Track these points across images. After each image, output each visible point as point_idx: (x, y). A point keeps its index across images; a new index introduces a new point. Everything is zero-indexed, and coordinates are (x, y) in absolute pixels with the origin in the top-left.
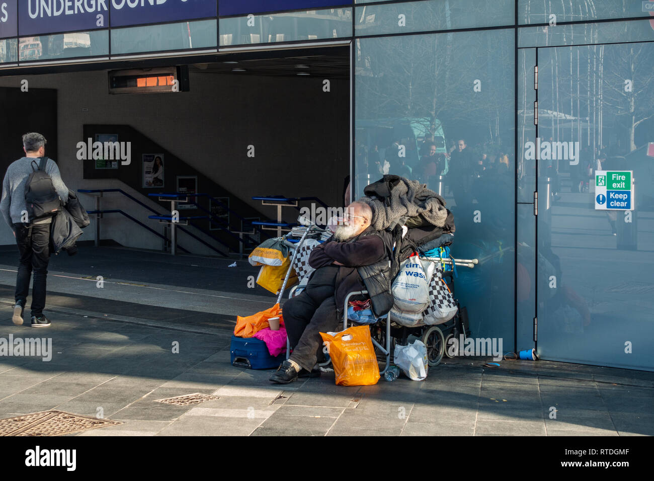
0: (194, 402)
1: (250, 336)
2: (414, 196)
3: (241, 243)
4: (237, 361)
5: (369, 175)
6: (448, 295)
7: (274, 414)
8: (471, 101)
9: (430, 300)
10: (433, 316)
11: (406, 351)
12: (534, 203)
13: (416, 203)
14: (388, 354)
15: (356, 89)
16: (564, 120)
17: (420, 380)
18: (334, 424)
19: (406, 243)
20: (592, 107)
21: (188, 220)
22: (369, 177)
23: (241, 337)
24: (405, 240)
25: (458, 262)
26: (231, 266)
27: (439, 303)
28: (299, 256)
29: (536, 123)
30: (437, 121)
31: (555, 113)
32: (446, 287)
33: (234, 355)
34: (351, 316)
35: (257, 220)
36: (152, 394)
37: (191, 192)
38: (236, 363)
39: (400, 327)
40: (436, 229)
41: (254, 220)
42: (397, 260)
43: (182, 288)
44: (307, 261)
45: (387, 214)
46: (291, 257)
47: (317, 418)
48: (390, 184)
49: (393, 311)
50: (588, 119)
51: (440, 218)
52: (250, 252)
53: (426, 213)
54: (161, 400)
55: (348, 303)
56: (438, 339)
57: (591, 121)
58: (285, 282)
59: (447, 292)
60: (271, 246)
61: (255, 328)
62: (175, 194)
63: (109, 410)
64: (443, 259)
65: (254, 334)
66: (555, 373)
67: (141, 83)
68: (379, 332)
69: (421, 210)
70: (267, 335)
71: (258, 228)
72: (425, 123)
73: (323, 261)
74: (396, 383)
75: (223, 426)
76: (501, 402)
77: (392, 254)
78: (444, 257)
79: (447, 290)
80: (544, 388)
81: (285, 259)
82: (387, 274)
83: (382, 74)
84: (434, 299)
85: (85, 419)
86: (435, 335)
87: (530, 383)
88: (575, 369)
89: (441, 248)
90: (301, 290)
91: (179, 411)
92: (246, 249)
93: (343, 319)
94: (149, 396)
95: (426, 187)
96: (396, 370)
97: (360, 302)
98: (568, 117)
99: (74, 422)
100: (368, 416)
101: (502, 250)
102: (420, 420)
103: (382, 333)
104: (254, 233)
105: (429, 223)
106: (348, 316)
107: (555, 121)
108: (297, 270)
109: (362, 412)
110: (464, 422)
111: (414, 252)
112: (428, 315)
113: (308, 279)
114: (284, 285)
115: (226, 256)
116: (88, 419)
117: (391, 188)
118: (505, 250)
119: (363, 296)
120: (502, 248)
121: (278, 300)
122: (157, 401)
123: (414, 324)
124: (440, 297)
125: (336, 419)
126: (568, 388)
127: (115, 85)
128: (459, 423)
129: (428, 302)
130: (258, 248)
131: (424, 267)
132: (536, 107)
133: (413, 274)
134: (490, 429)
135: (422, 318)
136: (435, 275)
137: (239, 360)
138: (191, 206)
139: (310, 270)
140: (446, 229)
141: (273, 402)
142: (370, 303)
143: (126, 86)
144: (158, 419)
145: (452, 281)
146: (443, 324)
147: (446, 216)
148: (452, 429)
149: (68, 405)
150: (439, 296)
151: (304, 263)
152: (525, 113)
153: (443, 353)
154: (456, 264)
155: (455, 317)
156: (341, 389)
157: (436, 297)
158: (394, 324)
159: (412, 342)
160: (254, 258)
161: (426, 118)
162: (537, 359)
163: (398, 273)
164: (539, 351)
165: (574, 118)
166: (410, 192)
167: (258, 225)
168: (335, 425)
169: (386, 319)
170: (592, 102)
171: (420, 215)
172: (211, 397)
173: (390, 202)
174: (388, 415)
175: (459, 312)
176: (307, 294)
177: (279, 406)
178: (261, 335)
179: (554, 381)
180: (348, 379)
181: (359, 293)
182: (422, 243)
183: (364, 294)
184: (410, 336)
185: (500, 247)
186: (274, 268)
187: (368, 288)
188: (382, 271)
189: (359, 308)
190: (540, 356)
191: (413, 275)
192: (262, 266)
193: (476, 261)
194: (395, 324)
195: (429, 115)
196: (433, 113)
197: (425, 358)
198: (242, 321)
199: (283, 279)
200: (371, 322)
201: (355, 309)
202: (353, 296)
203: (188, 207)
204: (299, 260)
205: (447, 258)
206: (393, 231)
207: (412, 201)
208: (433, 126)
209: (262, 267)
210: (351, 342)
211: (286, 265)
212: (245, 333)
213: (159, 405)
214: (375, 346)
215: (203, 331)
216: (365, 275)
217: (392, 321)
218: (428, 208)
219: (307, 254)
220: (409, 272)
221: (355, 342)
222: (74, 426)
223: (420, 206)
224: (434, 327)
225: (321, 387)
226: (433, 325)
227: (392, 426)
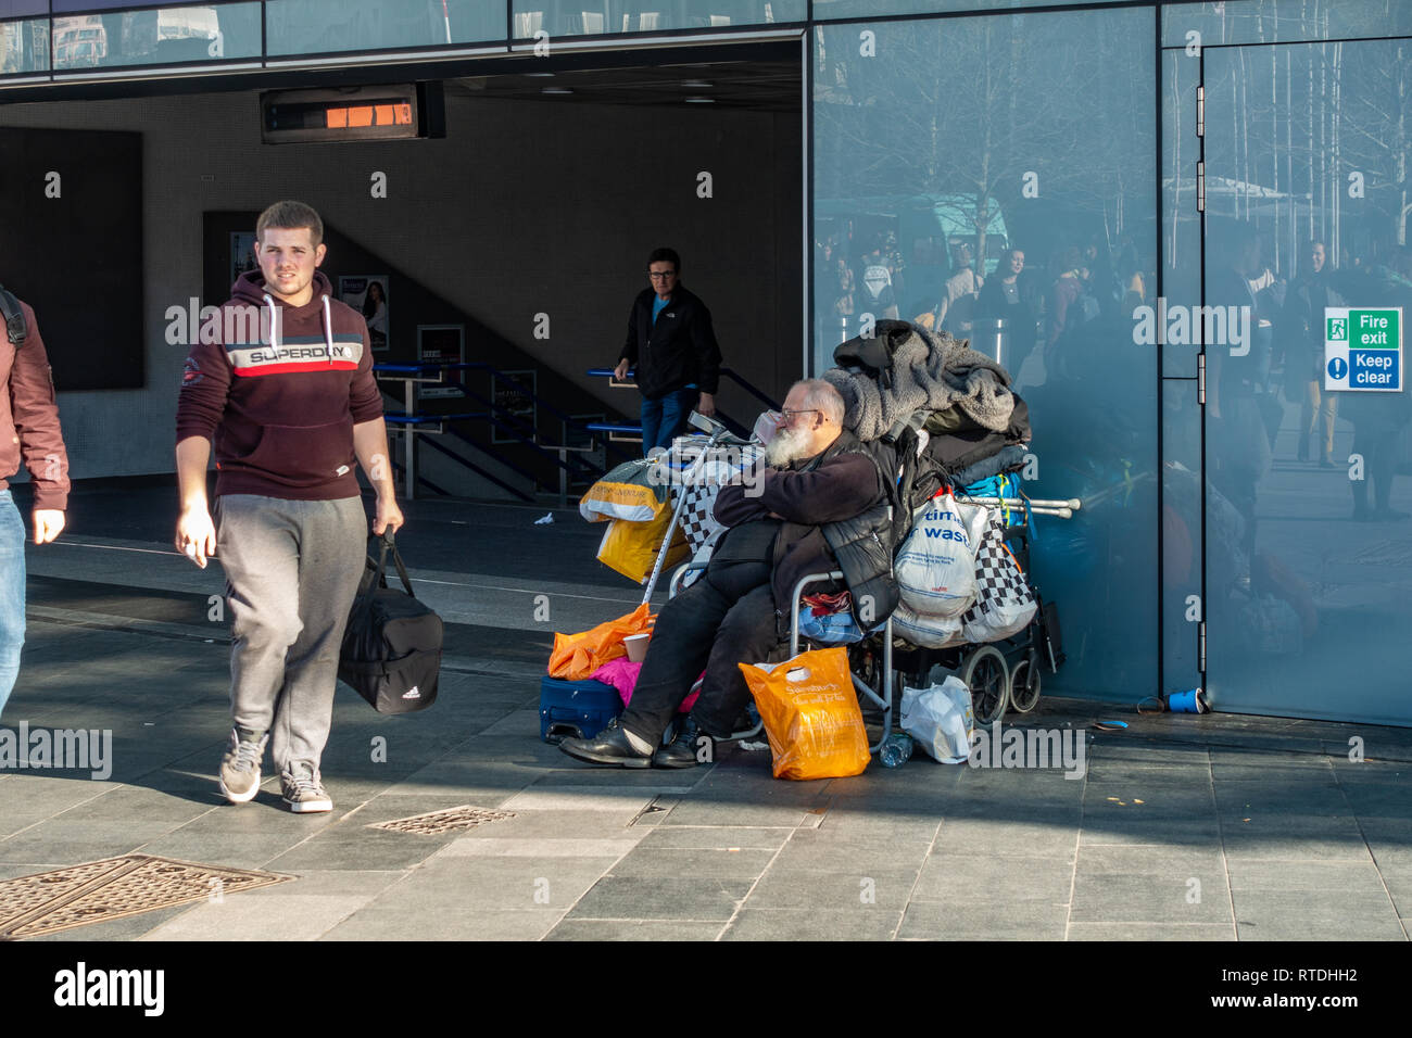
0: (458, 827)
1: (585, 675)
2: (942, 366)
3: (563, 472)
4: (554, 732)
5: (844, 321)
6: (1017, 578)
7: (637, 847)
8: (1063, 159)
9: (978, 590)
10: (984, 623)
11: (927, 701)
12: (1198, 378)
13: (947, 381)
14: (888, 708)
15: (816, 133)
16: (1259, 198)
17: (957, 762)
18: (770, 865)
19: (926, 467)
20: (1317, 172)
21: (444, 421)
22: (844, 325)
23: (563, 679)
24: (924, 461)
25: (1039, 506)
26: (540, 521)
27: (998, 596)
28: (692, 498)
29: (1201, 208)
30: (992, 202)
31: (1241, 185)
32: (1012, 559)
33: (547, 719)
34: (807, 627)
35: (600, 421)
36: (362, 810)
37: (451, 360)
38: (553, 736)
39: (914, 649)
40: (990, 437)
41: (591, 421)
42: (906, 504)
43: (431, 573)
44: (709, 511)
45: (883, 406)
46: (674, 501)
47: (732, 853)
48: (890, 339)
49: (898, 614)
50: (1309, 196)
51: (999, 413)
52: (583, 491)
53: (968, 402)
54: (383, 824)
55: (801, 599)
56: (996, 672)
57: (1317, 201)
58: (660, 556)
59: (1013, 572)
60: (631, 478)
61: (596, 659)
62: (413, 365)
63: (264, 851)
64: (1005, 501)
65: (592, 673)
66: (1244, 739)
67: (336, 119)
68: (868, 661)
69: (957, 395)
70: (623, 675)
71: (601, 438)
72: (965, 206)
73: (748, 511)
74: (905, 771)
75: (524, 877)
76: (1132, 805)
77: (896, 491)
78: (1008, 497)
79: (1015, 566)
80: (1221, 771)
81: (662, 506)
82: (884, 536)
83: (871, 101)
84: (986, 586)
85: (209, 873)
86: (988, 664)
87: (1191, 761)
88: (1284, 728)
89: (1001, 476)
90: (697, 573)
91: (424, 846)
92: (574, 484)
93: (790, 635)
94: (355, 816)
95: (970, 345)
96: (904, 742)
98: (1269, 193)
99: (184, 879)
100: (844, 845)
101: (1132, 479)
102: (956, 849)
103: (874, 661)
104: (591, 450)
105: (975, 422)
106: (800, 628)
107: (1242, 201)
108: (688, 529)
109: (832, 837)
110: (1052, 851)
111: (943, 485)
112: (973, 622)
113: (711, 549)
114: (658, 563)
115: (527, 499)
116: (215, 872)
117: (892, 348)
118: (1135, 478)
120: (1131, 475)
121: (647, 596)
122: (373, 826)
123: (945, 642)
124: (1000, 583)
125: (774, 853)
126: (1272, 771)
127: (275, 124)
128: (1041, 853)
129: (974, 594)
130: (600, 483)
131: (965, 517)
132: (1201, 172)
133: (942, 533)
134: (1107, 863)
135: (960, 627)
136: (987, 536)
137: (559, 731)
138: (450, 391)
139: (716, 528)
140: (1012, 435)
141: (636, 819)
142: (848, 600)
143: (301, 126)
144: (375, 866)
145: (1024, 548)
146: (1007, 640)
147: (1011, 407)
148: (1027, 866)
149: (168, 842)
150: (997, 579)
151: (702, 515)
152: (1178, 185)
153: (1005, 705)
154: (1033, 509)
155: (1032, 623)
156: (786, 786)
157: (991, 583)
158: (900, 643)
159: (940, 681)
160: (591, 505)
161: (968, 194)
162: (1207, 710)
163: (910, 532)
164: (1211, 694)
165: (1280, 195)
166: (934, 358)
167: (600, 432)
168: (774, 865)
169: (883, 632)
170: (1317, 162)
171: (957, 406)
172: (496, 814)
173: (892, 380)
174: (888, 840)
175: (1040, 613)
177: (649, 829)
178: (608, 673)
179: (1242, 755)
180: (801, 765)
181: (825, 576)
182: (959, 466)
183: (836, 580)
184: (936, 668)
185: (1127, 473)
186: (637, 527)
187: (843, 566)
188: (874, 529)
189: (825, 610)
190: (1213, 704)
191: (940, 536)
192: (609, 522)
193: (1076, 504)
194: (903, 643)
195: (976, 189)
196: (983, 184)
197: (967, 714)
198: (565, 643)
199: (657, 551)
200: (849, 641)
201: (815, 613)
202: (811, 584)
203: (444, 392)
204: (692, 508)
205: (1014, 497)
206: (897, 442)
207: (939, 377)
208: (984, 213)
209: (611, 524)
210: (806, 683)
211: (663, 519)
212: (574, 670)
213: (377, 836)
214: (858, 691)
215: (478, 666)
216: (838, 541)
217: (896, 637)
218: (974, 391)
219: (709, 495)
220: (933, 530)
221: (816, 683)
222: (183, 888)
223: (957, 388)
224: (986, 648)
225: (740, 785)
226: (985, 644)
227: (897, 865)
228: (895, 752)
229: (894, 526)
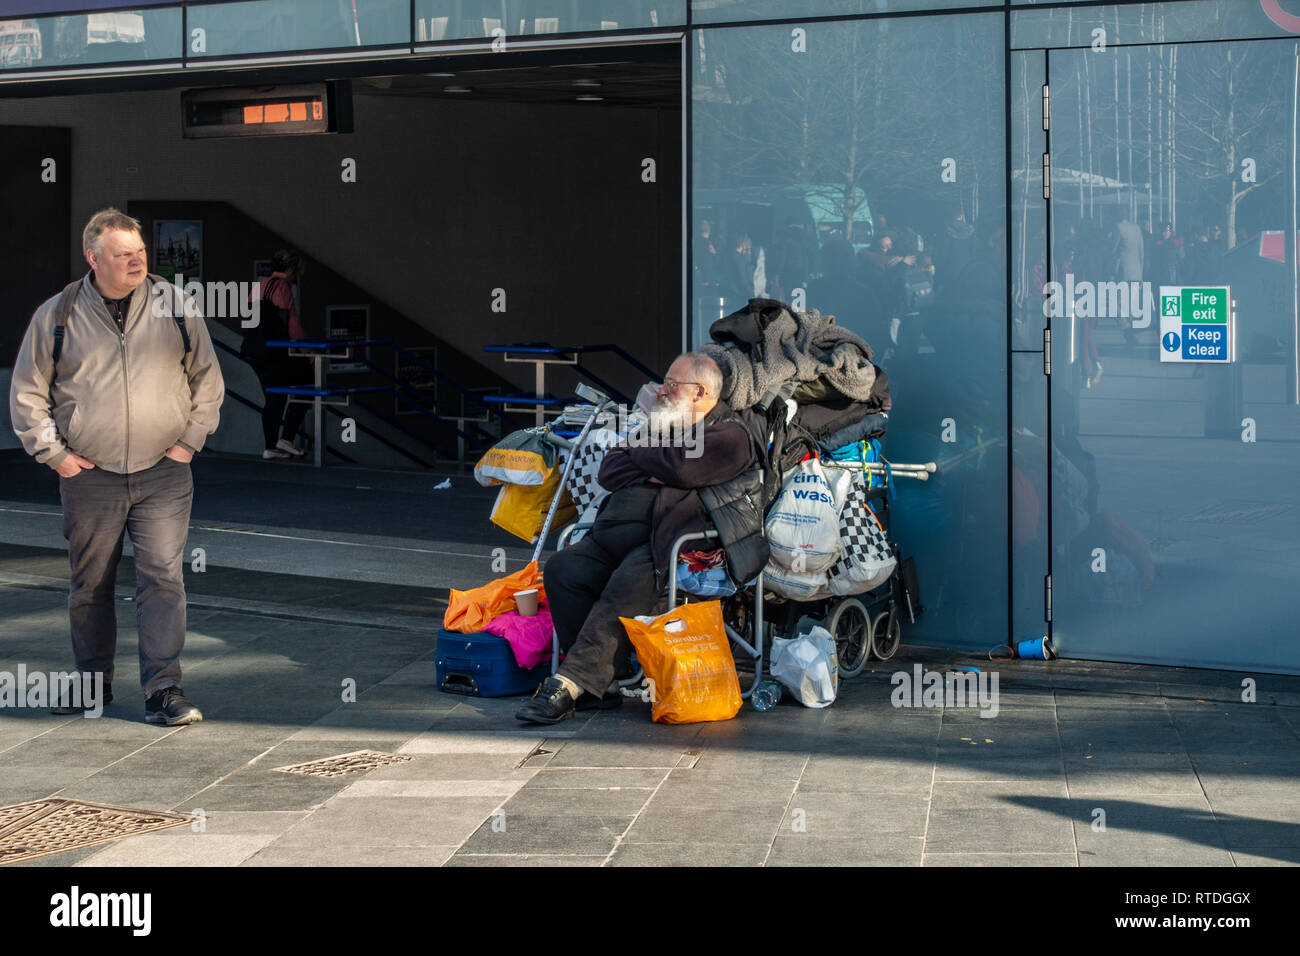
0: (358, 770)
1: (478, 628)
2: (809, 340)
3: (461, 441)
4: (449, 682)
5: (722, 300)
6: (878, 536)
7: (524, 787)
8: (924, 152)
9: (842, 547)
10: (848, 577)
11: (794, 649)
12: (1044, 351)
13: (813, 354)
14: (759, 657)
15: (694, 128)
16: (1103, 188)
17: (822, 706)
18: (647, 803)
19: (794, 434)
20: (1156, 164)
21: (350, 394)
22: (722, 304)
23: (457, 632)
24: (793, 428)
25: (898, 469)
26: (439, 487)
27: (861, 552)
28: (578, 464)
29: (1047, 196)
30: (858, 192)
31: (1086, 176)
32: (873, 519)
33: (441, 670)
34: (684, 582)
35: (495, 393)
36: (269, 755)
37: (357, 337)
38: (448, 685)
39: (783, 602)
40: (853, 406)
41: (489, 393)
42: (775, 468)
43: (337, 535)
44: (595, 475)
45: (755, 378)
46: (562, 467)
47: (613, 792)
48: (761, 316)
49: (769, 570)
50: (1148, 186)
51: (861, 383)
52: (477, 458)
53: (833, 373)
54: (288, 768)
55: (678, 557)
56: (859, 623)
57: (1155, 191)
58: (549, 517)
59: (875, 531)
60: (523, 444)
61: (489, 614)
62: (323, 342)
63: (175, 794)
64: (867, 465)
65: (484, 625)
66: (1088, 683)
67: (252, 115)
68: (741, 613)
69: (823, 368)
70: (513, 627)
71: (496, 409)
72: (835, 195)
73: (628, 477)
74: (775, 714)
75: (419, 816)
76: (982, 745)
77: (766, 455)
78: (869, 461)
79: (876, 525)
80: (1065, 713)
81: (550, 471)
82: (757, 497)
83: (748, 100)
84: (850, 543)
85: (123, 815)
86: (852, 616)
87: (1039, 704)
88: (1123, 673)
89: (863, 441)
90: (583, 532)
91: (326, 788)
92: (471, 452)
93: (669, 589)
94: (262, 760)
96: (774, 688)
97: (701, 555)
98: (1111, 183)
99: (100, 820)
100: (716, 784)
101: (986, 445)
102: (820, 786)
103: (746, 615)
104: (487, 420)
105: (840, 393)
106: (677, 582)
107: (1087, 190)
108: (575, 492)
109: (705, 776)
110: (909, 787)
111: (810, 451)
112: (839, 576)
113: (596, 510)
114: (547, 524)
115: (427, 466)
116: (129, 814)
117: (763, 325)
118: (988, 443)
119: (709, 541)
120: (984, 440)
121: (536, 555)
122: (278, 769)
123: (811, 596)
124: (862, 540)
125: (652, 792)
126: (1112, 712)
127: (195, 120)
128: (899, 789)
129: (839, 551)
130: (493, 450)
131: (831, 480)
132: (1046, 163)
133: (809, 494)
134: (959, 798)
135: (826, 582)
136: (851, 497)
137: (452, 680)
138: (357, 366)
139: (601, 493)
140: (874, 404)
141: (524, 762)
142: (722, 557)
143: (220, 122)
144: (279, 807)
145: (885, 507)
146: (868, 593)
147: (872, 378)
148: (886, 801)
149: (85, 786)
150: (860, 537)
151: (588, 479)
152: (1025, 175)
153: (868, 649)
154: (893, 473)
155: (892, 578)
156: (664, 730)
157: (854, 540)
158: (770, 596)
159: (807, 631)
160: (485, 470)
161: (835, 185)
162: (1053, 657)
163: (779, 494)
164: (1056, 642)
165: (1121, 185)
166: (802, 333)
167: (496, 404)
168: (651, 802)
169: (755, 586)
170: (1155, 154)
171: (823, 378)
172: (394, 758)
173: (763, 354)
174: (758, 779)
175: (899, 567)
176: (595, 541)
177: (536, 770)
178: (499, 626)
179: (1085, 698)
180: (678, 710)
181: (701, 535)
182: (827, 433)
183: (711, 538)
184: (804, 620)
185: (979, 439)
186: (527, 490)
187: (717, 525)
188: (747, 492)
189: (700, 566)
190: (1059, 651)
191: (807, 497)
192: (500, 486)
193: (933, 467)
194: (773, 597)
195: (843, 179)
196: (850, 175)
197: (832, 661)
198: (459, 599)
199: (546, 512)
200: (724, 594)
201: (691, 568)
202: (689, 542)
203: (350, 367)
204: (578, 473)
205: (875, 461)
206: (768, 410)
207: (806, 351)
208: (851, 201)
209: (503, 488)
210: (682, 635)
211: (551, 484)
212: (469, 623)
213: (283, 779)
214: (732, 641)
215: (379, 621)
216: (713, 502)
217: (766, 591)
218: (838, 364)
219: (594, 460)
220: (801, 492)
221: (692, 634)
222: (98, 829)
223: (822, 360)
224: (849, 600)
225: (622, 729)
226: (848, 597)
227: (765, 802)
228: (765, 697)
229: (764, 489)
